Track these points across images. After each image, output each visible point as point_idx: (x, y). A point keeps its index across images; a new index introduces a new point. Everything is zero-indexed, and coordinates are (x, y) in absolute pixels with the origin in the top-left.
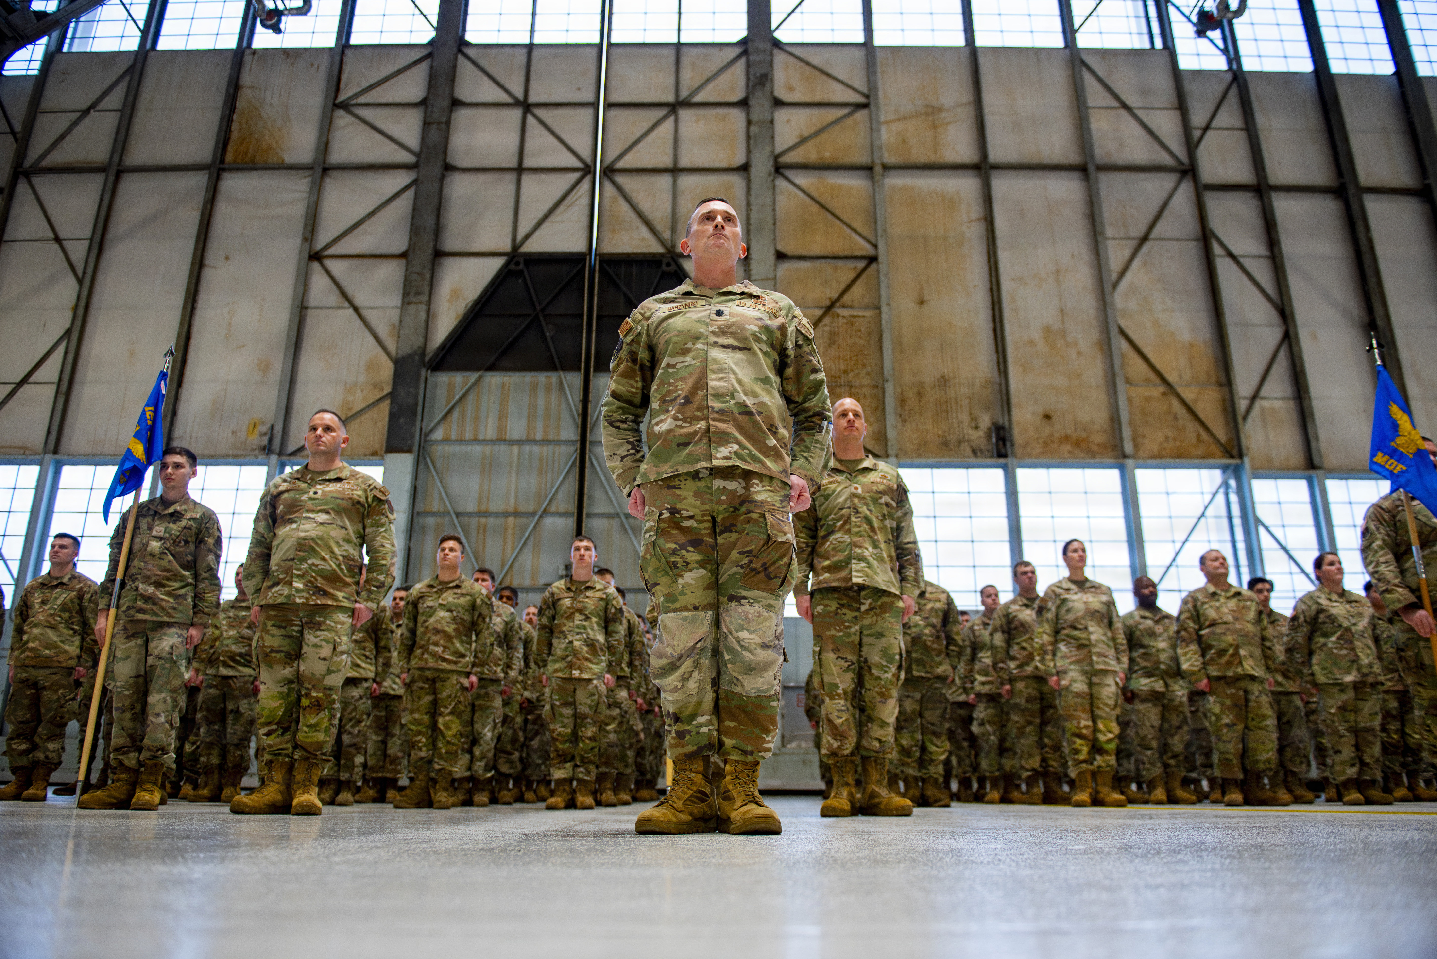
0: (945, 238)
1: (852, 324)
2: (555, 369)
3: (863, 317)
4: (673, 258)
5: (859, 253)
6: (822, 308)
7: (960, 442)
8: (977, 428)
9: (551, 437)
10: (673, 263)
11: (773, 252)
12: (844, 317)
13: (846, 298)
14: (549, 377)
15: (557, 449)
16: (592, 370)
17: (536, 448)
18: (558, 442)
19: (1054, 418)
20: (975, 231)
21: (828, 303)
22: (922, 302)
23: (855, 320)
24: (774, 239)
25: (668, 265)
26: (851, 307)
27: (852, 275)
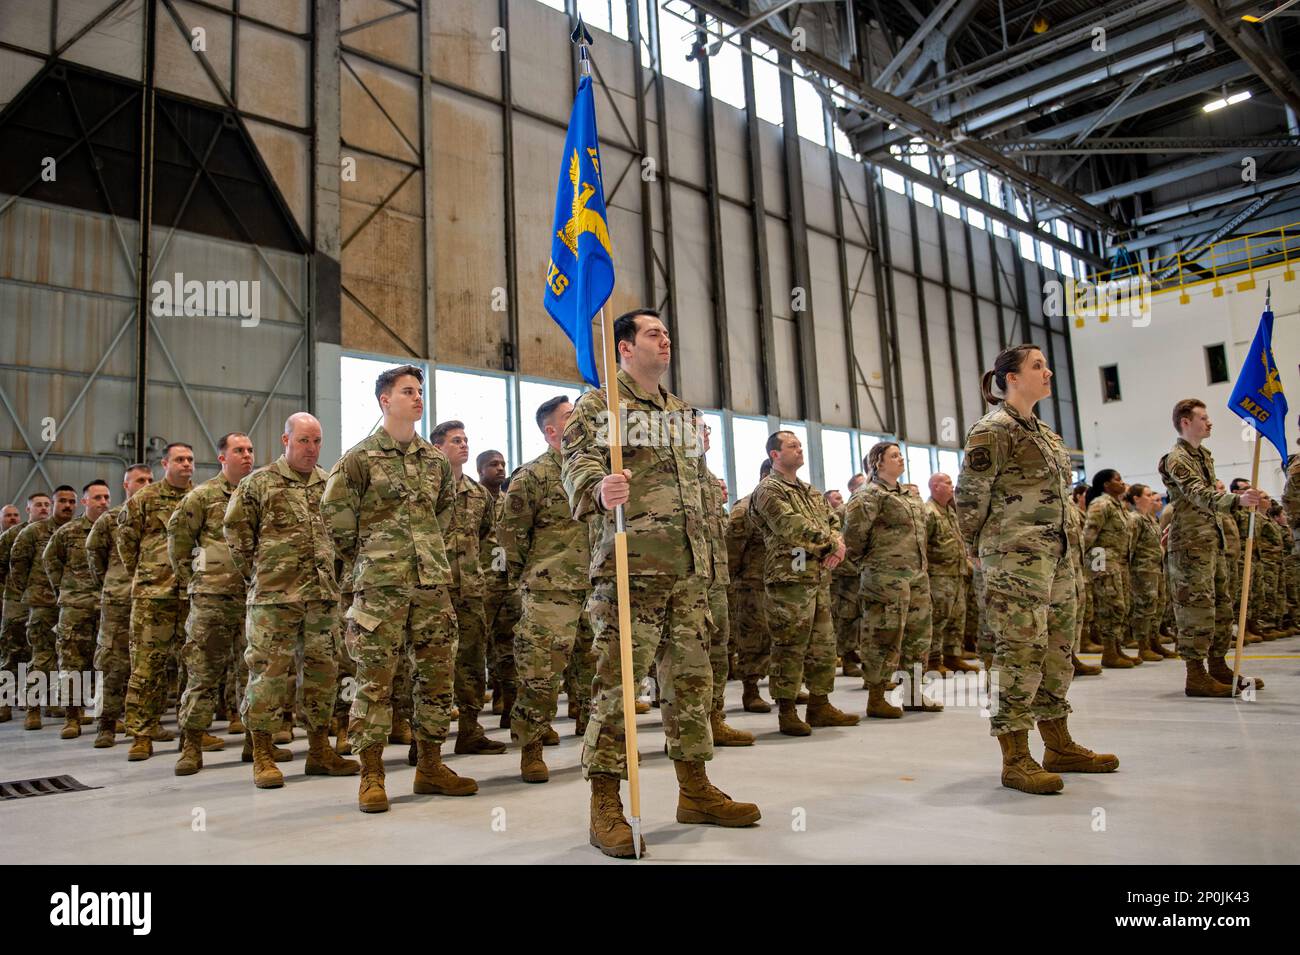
0: (473, 163)
1: (399, 227)
2: (107, 211)
3: (408, 222)
4: (234, 114)
5: (405, 159)
6: (374, 205)
7: (477, 353)
8: (491, 341)
9: (102, 289)
10: (234, 120)
11: (338, 139)
12: (392, 218)
13: (394, 200)
14: (96, 218)
15: (110, 303)
16: (150, 221)
17: (84, 299)
18: (110, 296)
19: (543, 343)
20: (496, 163)
21: (379, 201)
22: (454, 219)
23: (400, 223)
24: (339, 126)
25: (230, 121)
26: (398, 211)
27: (399, 179)
